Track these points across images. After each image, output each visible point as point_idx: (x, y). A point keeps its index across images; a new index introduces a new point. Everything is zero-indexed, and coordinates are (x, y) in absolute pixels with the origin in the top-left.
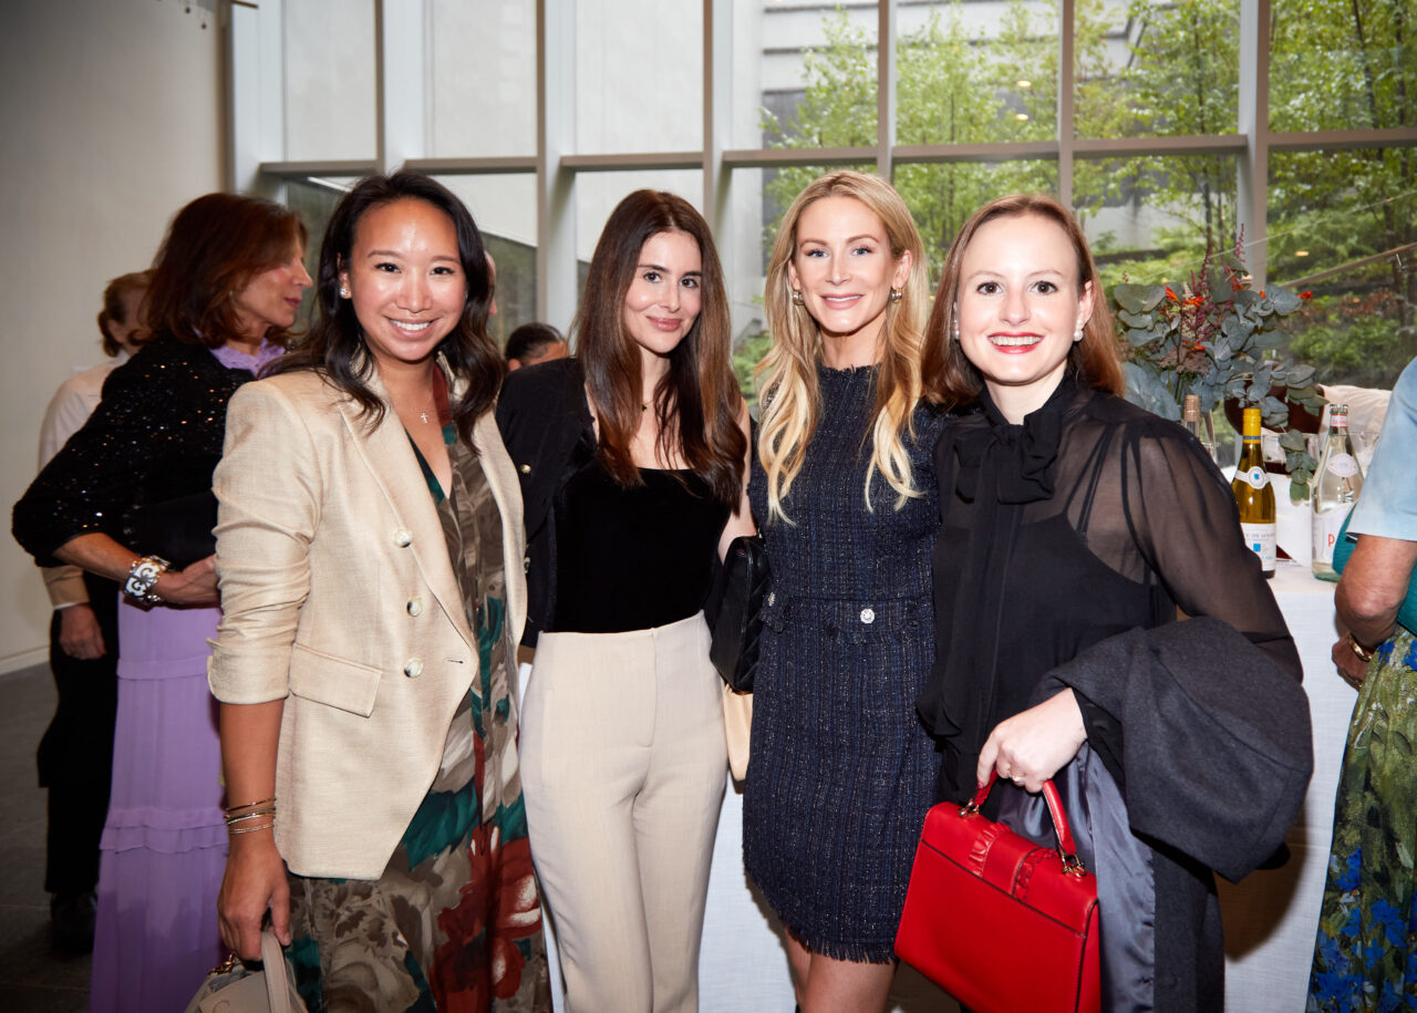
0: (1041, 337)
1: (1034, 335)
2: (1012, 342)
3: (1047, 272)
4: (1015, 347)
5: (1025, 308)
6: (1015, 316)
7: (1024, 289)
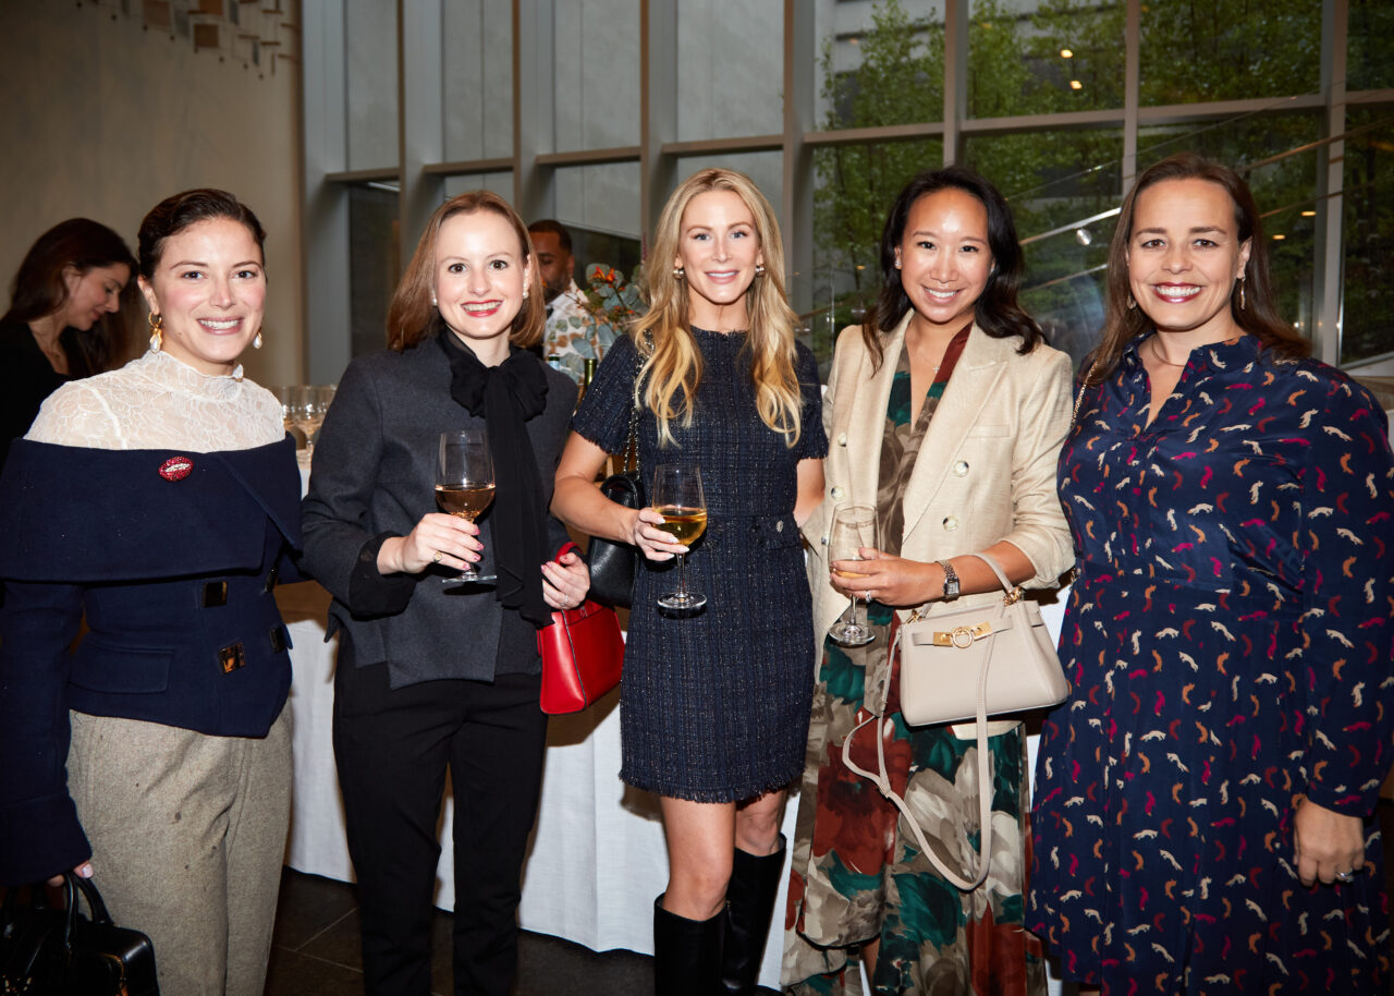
0: (501, 301)
1: (495, 301)
2: (480, 308)
3: (500, 253)
4: (483, 312)
5: (487, 282)
6: (480, 289)
7: (484, 268)
